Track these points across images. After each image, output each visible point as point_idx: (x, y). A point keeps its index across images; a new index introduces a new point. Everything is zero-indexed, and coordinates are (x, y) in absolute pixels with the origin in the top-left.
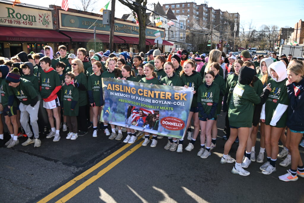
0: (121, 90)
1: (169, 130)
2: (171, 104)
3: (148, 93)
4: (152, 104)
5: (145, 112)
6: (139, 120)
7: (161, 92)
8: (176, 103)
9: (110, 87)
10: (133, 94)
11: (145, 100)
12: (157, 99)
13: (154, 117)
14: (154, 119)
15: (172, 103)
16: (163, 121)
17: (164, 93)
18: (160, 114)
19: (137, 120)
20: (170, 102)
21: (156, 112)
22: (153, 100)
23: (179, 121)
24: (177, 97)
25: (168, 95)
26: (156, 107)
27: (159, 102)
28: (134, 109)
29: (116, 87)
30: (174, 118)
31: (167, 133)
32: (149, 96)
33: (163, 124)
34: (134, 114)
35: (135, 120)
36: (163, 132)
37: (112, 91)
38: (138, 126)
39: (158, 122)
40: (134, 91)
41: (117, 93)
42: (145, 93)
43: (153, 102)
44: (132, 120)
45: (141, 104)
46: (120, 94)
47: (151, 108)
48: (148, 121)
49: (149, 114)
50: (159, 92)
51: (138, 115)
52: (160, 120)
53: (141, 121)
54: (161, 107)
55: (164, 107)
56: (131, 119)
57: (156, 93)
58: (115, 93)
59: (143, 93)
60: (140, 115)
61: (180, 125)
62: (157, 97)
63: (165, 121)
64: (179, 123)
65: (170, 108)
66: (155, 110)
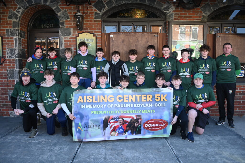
0: (94, 101)
1: (153, 131)
2: (152, 106)
3: (128, 98)
4: (133, 108)
5: (125, 119)
6: (118, 129)
7: (142, 95)
8: (157, 104)
9: (80, 100)
10: (110, 102)
11: (125, 106)
12: (138, 103)
13: (137, 122)
14: (137, 124)
15: (154, 105)
16: (146, 125)
17: (145, 95)
18: (142, 118)
19: (115, 130)
20: (151, 104)
21: (138, 117)
22: (134, 104)
23: (162, 122)
24: (158, 99)
25: (150, 97)
26: (138, 111)
27: (141, 106)
28: (112, 119)
29: (88, 98)
30: (157, 120)
31: (151, 134)
32: (130, 101)
33: (146, 127)
34: (112, 124)
35: (114, 130)
36: (148, 134)
37: (83, 104)
38: (118, 135)
39: (140, 127)
40: (111, 99)
41: (89, 105)
42: (125, 99)
43: (134, 107)
44: (110, 131)
45: (121, 111)
46: (93, 105)
47: (133, 113)
48: (130, 128)
49: (131, 120)
50: (140, 96)
51: (117, 124)
52: (142, 124)
53: (121, 130)
54: (143, 111)
55: (146, 110)
56: (108, 130)
57: (137, 97)
58: (87, 105)
59: (123, 98)
60: (120, 123)
61: (163, 125)
62: (138, 100)
63: (148, 124)
64: (162, 123)
65: (151, 110)
66: (137, 115)
